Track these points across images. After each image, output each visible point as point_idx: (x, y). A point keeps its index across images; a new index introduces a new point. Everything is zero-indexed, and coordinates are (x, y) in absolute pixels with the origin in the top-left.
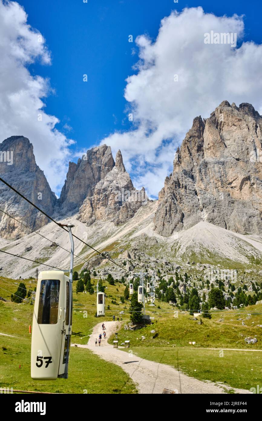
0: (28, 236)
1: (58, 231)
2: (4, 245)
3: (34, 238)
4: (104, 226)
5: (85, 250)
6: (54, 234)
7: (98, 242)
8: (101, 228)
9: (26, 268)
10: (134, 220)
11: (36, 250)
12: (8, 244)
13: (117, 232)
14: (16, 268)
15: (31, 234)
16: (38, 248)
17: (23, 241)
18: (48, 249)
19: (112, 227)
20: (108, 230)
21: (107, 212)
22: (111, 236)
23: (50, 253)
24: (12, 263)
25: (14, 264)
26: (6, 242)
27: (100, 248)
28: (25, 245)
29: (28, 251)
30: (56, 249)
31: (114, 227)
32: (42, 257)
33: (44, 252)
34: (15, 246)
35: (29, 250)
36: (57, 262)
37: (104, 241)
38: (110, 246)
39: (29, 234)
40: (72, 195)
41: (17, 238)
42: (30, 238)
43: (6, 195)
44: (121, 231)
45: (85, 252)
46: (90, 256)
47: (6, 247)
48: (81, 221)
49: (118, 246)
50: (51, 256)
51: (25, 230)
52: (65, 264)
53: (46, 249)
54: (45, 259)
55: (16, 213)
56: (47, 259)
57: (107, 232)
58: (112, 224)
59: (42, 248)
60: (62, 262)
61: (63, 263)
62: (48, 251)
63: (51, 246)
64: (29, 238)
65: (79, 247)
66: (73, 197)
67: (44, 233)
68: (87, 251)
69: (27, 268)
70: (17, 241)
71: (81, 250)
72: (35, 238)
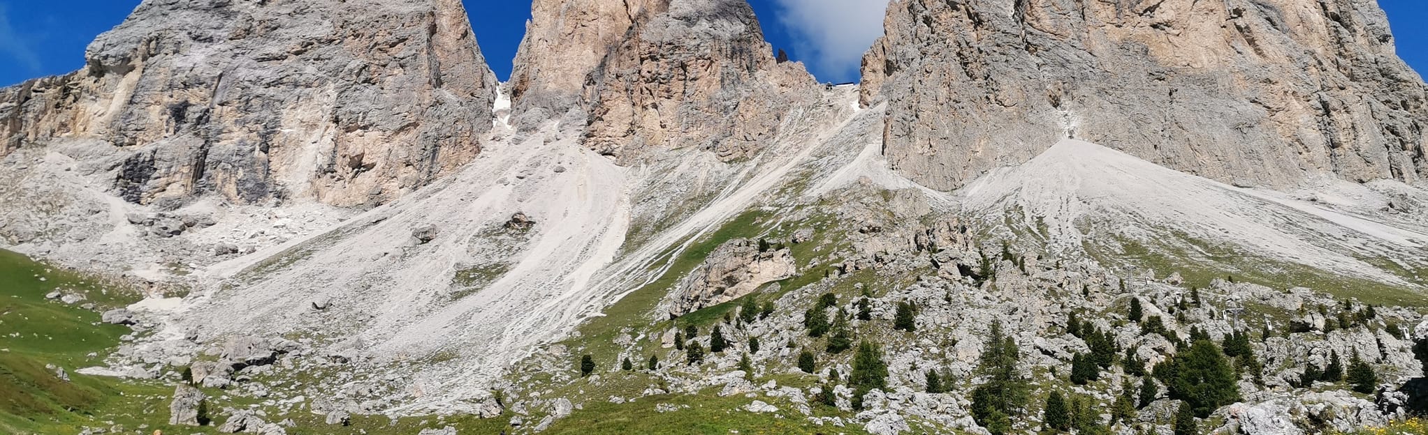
0: (414, 194)
1: (522, 178)
2: (329, 225)
3: (439, 200)
4: (681, 162)
5: (638, 238)
6: (510, 187)
7: (677, 213)
8: (674, 168)
9: (425, 300)
10: (787, 144)
11: (454, 238)
12: (341, 220)
13: (736, 182)
14: (386, 303)
15: (422, 190)
16: (460, 231)
17: (401, 212)
18: (499, 234)
19: (713, 166)
20: (702, 176)
21: (685, 120)
22: (717, 193)
23: (509, 250)
24: (368, 283)
25: (375, 286)
26: (336, 214)
27: (699, 231)
28: (409, 224)
29: (423, 243)
30: (528, 236)
31: (718, 166)
32: (481, 261)
33: (484, 246)
34: (373, 228)
35: (426, 240)
36: (543, 276)
37: (698, 208)
38: (734, 222)
39: (415, 189)
40: (556, 66)
41: (372, 203)
42: (425, 201)
43: (329, 59)
44: (751, 175)
45: (639, 244)
46: (671, 255)
47: (338, 231)
48: (593, 150)
49: (771, 221)
50: (513, 259)
51: (402, 176)
52: (579, 286)
53: (488, 235)
54: (493, 271)
55: (367, 118)
56: (501, 269)
57: (701, 182)
58: (711, 156)
59: (476, 231)
60: (567, 279)
61: (572, 282)
62: (500, 242)
63: (507, 225)
64: (418, 200)
65: (611, 228)
66: (560, 73)
67: (473, 186)
68: (645, 241)
69: (431, 302)
70: (375, 213)
71: (623, 239)
72: (443, 201)
